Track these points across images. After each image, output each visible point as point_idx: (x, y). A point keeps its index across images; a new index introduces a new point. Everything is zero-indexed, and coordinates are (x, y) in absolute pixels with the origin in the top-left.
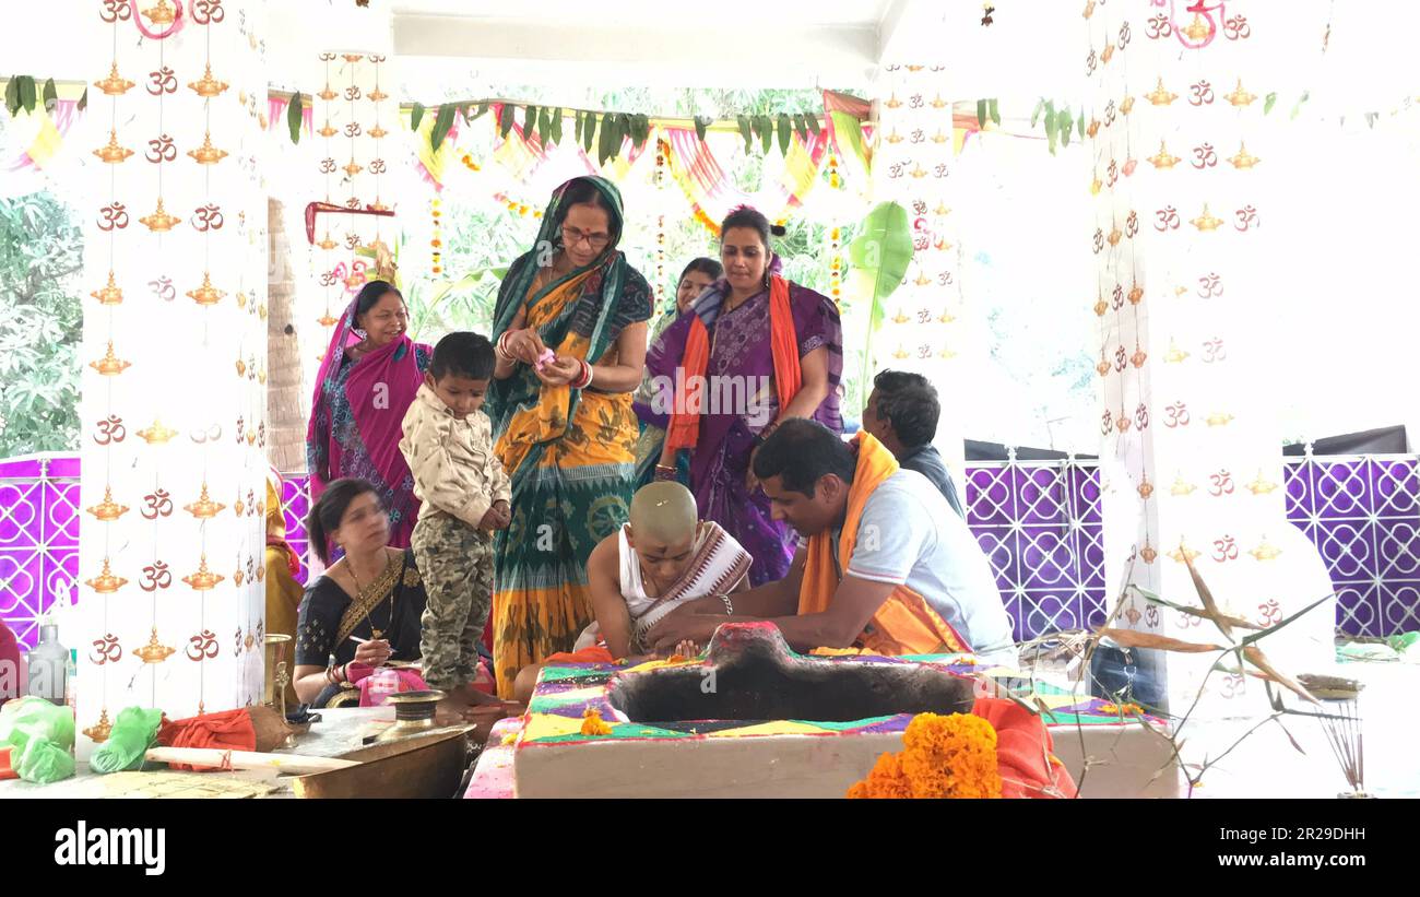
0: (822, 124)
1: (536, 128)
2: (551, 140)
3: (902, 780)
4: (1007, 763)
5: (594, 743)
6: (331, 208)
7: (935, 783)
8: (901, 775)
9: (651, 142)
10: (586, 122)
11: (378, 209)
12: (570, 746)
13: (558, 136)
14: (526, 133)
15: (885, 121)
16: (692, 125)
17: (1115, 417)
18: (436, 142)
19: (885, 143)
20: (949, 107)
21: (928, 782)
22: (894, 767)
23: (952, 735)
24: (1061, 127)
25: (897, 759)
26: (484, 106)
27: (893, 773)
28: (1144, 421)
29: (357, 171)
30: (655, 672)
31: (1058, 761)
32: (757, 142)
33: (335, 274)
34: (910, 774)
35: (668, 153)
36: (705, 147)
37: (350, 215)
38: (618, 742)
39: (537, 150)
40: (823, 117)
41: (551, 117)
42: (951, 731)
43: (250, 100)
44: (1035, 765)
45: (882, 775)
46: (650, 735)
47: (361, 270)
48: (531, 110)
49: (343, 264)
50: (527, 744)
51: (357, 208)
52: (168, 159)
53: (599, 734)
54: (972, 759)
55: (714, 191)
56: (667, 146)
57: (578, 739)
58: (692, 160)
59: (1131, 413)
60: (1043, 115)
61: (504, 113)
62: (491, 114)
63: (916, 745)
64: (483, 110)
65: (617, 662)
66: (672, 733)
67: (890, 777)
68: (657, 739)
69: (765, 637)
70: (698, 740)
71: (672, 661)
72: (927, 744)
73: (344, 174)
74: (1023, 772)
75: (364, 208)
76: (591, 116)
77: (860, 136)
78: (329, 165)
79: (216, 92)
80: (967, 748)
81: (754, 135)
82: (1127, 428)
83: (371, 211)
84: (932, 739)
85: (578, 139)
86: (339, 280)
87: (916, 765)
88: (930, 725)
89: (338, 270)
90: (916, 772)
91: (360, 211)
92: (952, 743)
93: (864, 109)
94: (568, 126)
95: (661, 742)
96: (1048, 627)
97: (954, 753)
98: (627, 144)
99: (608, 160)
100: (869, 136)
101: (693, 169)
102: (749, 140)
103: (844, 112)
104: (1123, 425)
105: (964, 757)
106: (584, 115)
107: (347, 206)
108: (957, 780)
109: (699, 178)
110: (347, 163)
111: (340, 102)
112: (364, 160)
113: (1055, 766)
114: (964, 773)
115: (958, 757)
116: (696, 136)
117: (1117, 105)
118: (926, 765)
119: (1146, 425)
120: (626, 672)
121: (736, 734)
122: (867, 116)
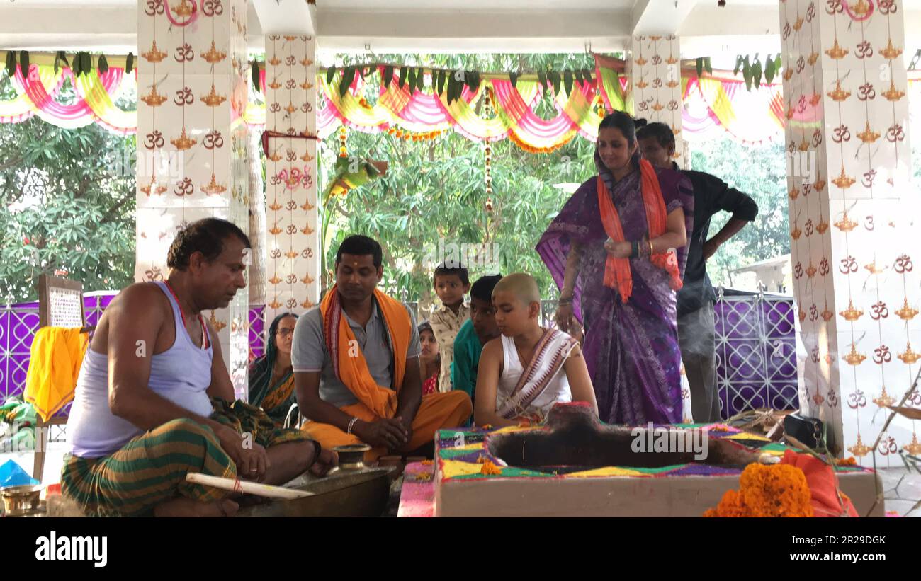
0: (593, 76)
1: (407, 81)
2: (417, 89)
3: (745, 508)
4: (817, 499)
5: (492, 480)
6: (278, 135)
7: (769, 510)
8: (743, 505)
9: (482, 89)
10: (439, 76)
11: (307, 135)
12: (475, 482)
13: (421, 86)
14: (401, 84)
15: (636, 72)
16: (508, 77)
17: (805, 267)
18: (342, 90)
19: (635, 88)
20: (679, 63)
21: (764, 510)
22: (738, 499)
23: (776, 478)
24: (754, 75)
25: (739, 494)
26: (373, 67)
27: (738, 503)
28: (827, 269)
29: (293, 111)
30: (512, 434)
31: (846, 497)
32: (551, 89)
33: (280, 177)
34: (751, 505)
35: (492, 96)
36: (516, 92)
37: (289, 139)
38: (507, 479)
39: (407, 95)
40: (594, 71)
41: (417, 74)
42: (777, 475)
43: (238, 64)
44: (831, 498)
45: (730, 505)
46: (526, 475)
47: (296, 174)
48: (403, 70)
49: (285, 170)
50: (448, 480)
51: (294, 134)
52: (188, 103)
53: (493, 474)
54: (795, 495)
55: (523, 121)
56: (491, 92)
57: (479, 477)
58: (508, 100)
59: (816, 264)
60: (741, 67)
61: (387, 72)
62: (377, 73)
63: (751, 485)
64: (373, 70)
65: (486, 427)
66: (541, 474)
67: (735, 505)
68: (533, 477)
69: (584, 412)
70: (559, 479)
71: (522, 427)
72: (759, 485)
73: (286, 112)
74: (825, 504)
75: (298, 134)
76: (442, 73)
77: (618, 84)
78: (275, 107)
79: (218, 59)
80: (791, 487)
81: (549, 83)
82: (814, 273)
83: (302, 136)
84: (763, 481)
85: (434, 88)
86: (282, 181)
87: (754, 498)
88: (761, 471)
89: (281, 174)
90: (755, 503)
91: (295, 137)
92: (780, 484)
93: (620, 65)
94: (428, 80)
95: (535, 480)
96: (745, 407)
97: (782, 491)
98: (466, 91)
99: (453, 102)
100: (624, 84)
101: (509, 106)
102: (545, 88)
103: (607, 68)
104: (811, 273)
105: (790, 494)
106: (438, 73)
107: (287, 133)
108: (785, 509)
109: (512, 112)
110: (287, 105)
111: (282, 66)
112: (298, 103)
113: (845, 500)
114: (790, 504)
115: (786, 493)
116: (511, 84)
117: (806, 59)
118: (761, 498)
119: (827, 272)
120: (493, 433)
121: (585, 474)
122: (623, 70)
